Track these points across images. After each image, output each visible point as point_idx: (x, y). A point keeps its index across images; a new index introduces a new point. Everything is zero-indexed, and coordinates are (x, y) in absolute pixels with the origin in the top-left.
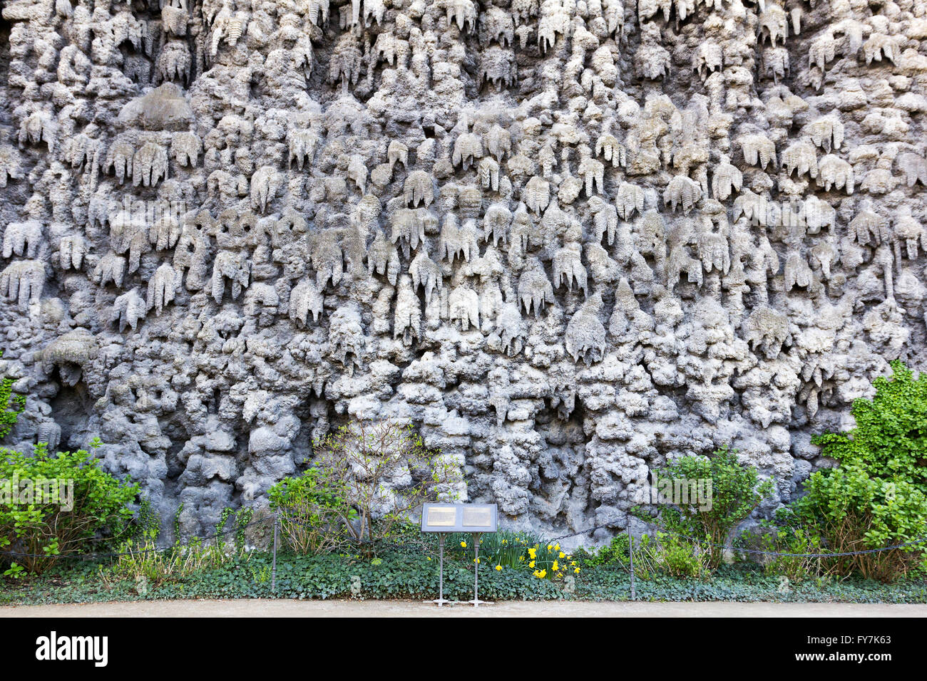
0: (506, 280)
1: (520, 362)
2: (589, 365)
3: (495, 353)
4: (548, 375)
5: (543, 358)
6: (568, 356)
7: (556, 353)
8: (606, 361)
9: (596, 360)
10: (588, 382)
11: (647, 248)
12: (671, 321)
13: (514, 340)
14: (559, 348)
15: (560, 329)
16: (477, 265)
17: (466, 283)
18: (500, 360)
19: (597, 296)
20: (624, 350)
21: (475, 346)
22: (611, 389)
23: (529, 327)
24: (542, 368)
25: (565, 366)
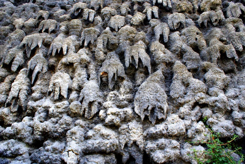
0: (92, 66)
1: (96, 123)
2: (154, 122)
3: (75, 116)
4: (119, 133)
5: (113, 117)
6: (136, 117)
7: (125, 113)
8: (169, 119)
9: (160, 118)
10: (153, 137)
11: (193, 41)
12: (220, 83)
13: (91, 104)
14: (129, 110)
15: (129, 96)
16: (72, 57)
17: (63, 69)
18: (80, 121)
19: (159, 72)
20: (184, 109)
21: (60, 110)
22: (175, 142)
23: (106, 96)
24: (113, 126)
25: (133, 125)
